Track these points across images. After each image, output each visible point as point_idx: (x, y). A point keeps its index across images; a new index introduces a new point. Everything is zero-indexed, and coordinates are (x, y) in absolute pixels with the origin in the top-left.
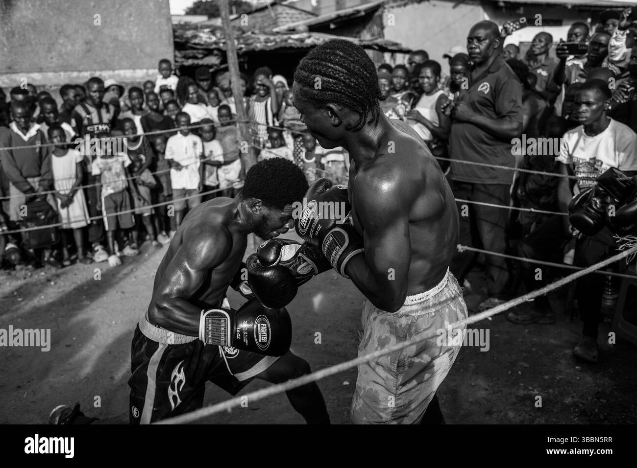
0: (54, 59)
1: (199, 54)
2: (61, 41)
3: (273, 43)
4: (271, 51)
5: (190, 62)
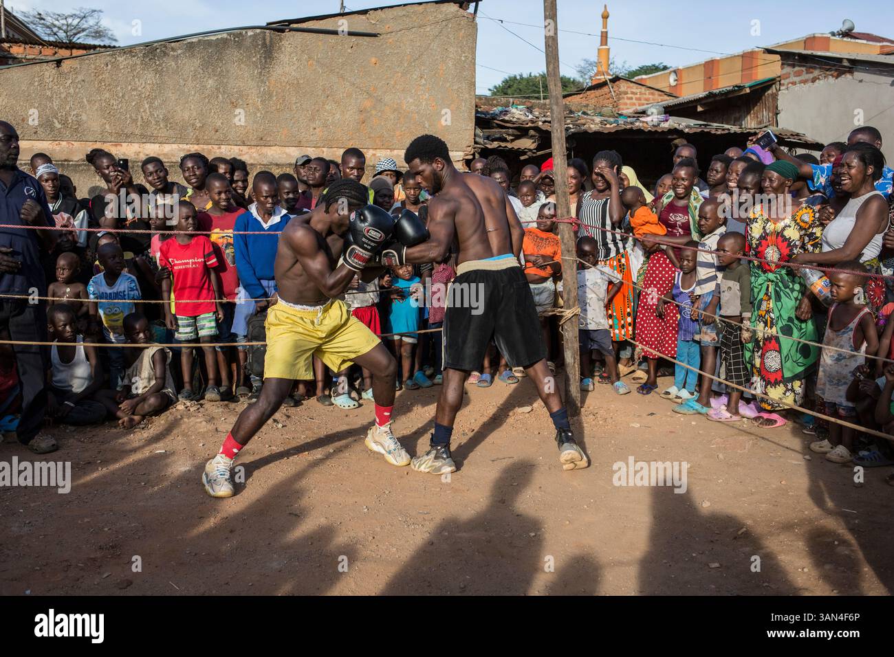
0: (317, 130)
1: (509, 135)
2: (328, 107)
3: (613, 126)
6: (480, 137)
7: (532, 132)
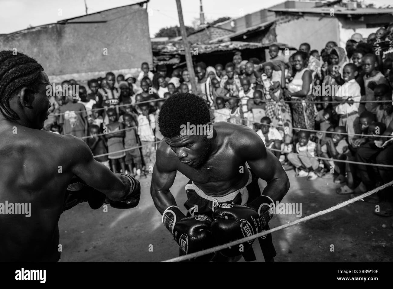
0: (85, 66)
1: (167, 57)
2: (89, 55)
3: (210, 49)
4: (209, 53)
5: (162, 63)
6: (155, 60)
7: (177, 56)
